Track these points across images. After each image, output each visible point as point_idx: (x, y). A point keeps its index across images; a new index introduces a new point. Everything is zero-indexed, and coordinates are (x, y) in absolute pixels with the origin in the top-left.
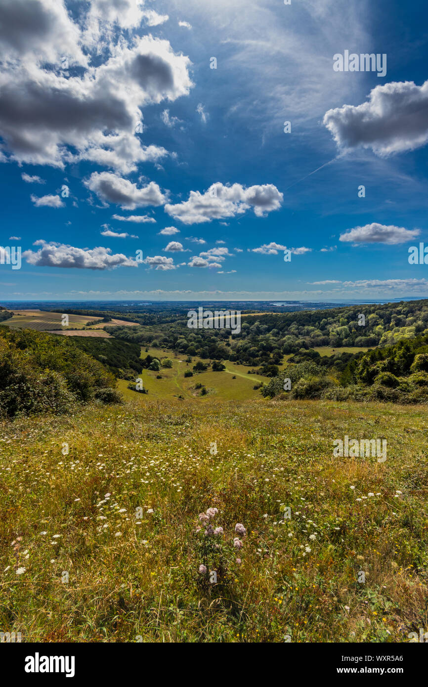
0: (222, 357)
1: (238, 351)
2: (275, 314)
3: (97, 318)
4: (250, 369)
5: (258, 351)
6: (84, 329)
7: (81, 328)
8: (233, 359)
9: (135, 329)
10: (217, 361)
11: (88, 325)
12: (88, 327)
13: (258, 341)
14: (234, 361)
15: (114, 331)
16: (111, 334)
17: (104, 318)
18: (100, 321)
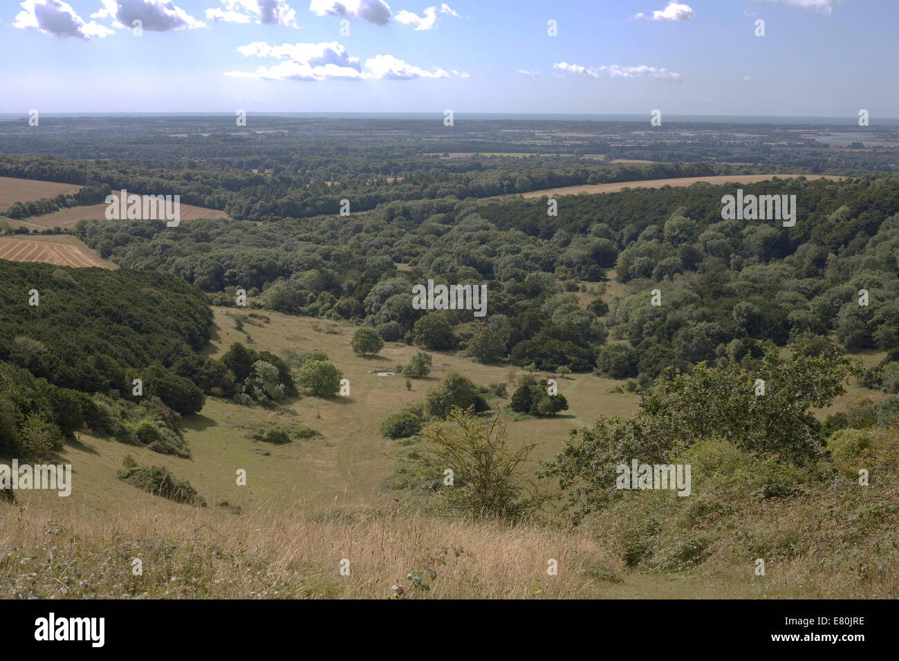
0: (564, 361)
1: (639, 335)
2: (817, 177)
3: (73, 190)
10: (537, 376)
11: (13, 214)
12: (16, 224)
13: (730, 293)
14: (616, 377)
15: (117, 244)
16: (106, 254)
17: (82, 187)
18: (62, 202)
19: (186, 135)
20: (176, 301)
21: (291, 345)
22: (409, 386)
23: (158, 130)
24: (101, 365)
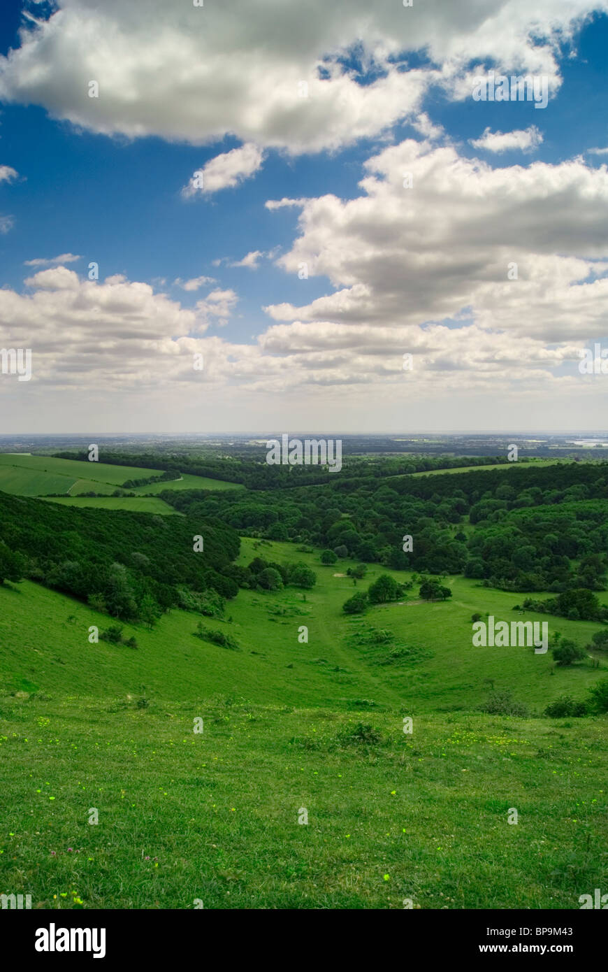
0: (445, 569)
1: (487, 554)
3: (159, 473)
4: (520, 599)
5: (539, 555)
6: (116, 495)
7: (110, 494)
8: (471, 574)
9: (230, 497)
10: (429, 577)
11: (126, 486)
12: (128, 491)
14: (475, 578)
15: (184, 502)
16: (178, 508)
17: (165, 472)
18: (154, 480)
19: (220, 444)
20: (221, 533)
21: (286, 559)
22: (355, 582)
23: (205, 441)
24: (179, 569)
